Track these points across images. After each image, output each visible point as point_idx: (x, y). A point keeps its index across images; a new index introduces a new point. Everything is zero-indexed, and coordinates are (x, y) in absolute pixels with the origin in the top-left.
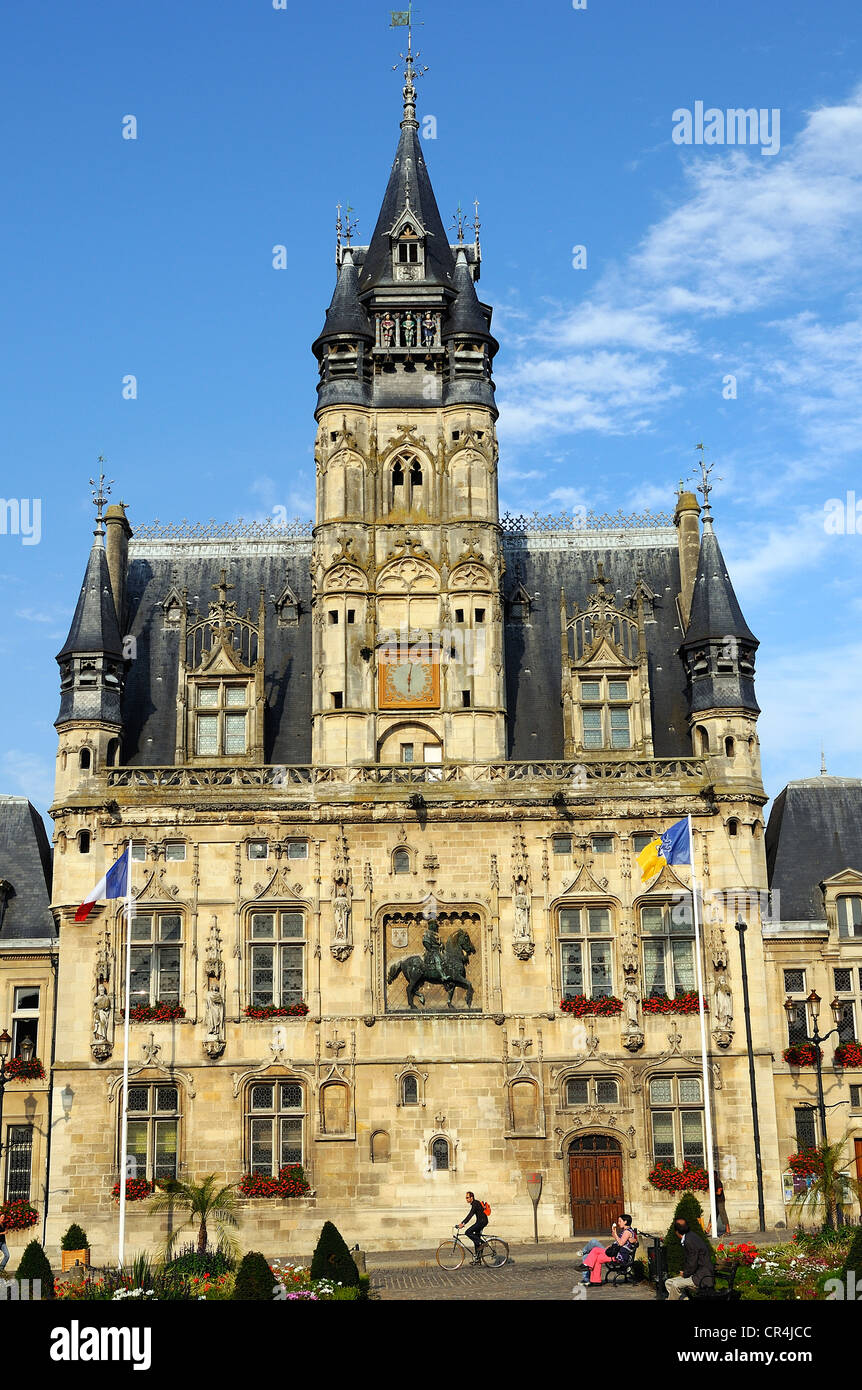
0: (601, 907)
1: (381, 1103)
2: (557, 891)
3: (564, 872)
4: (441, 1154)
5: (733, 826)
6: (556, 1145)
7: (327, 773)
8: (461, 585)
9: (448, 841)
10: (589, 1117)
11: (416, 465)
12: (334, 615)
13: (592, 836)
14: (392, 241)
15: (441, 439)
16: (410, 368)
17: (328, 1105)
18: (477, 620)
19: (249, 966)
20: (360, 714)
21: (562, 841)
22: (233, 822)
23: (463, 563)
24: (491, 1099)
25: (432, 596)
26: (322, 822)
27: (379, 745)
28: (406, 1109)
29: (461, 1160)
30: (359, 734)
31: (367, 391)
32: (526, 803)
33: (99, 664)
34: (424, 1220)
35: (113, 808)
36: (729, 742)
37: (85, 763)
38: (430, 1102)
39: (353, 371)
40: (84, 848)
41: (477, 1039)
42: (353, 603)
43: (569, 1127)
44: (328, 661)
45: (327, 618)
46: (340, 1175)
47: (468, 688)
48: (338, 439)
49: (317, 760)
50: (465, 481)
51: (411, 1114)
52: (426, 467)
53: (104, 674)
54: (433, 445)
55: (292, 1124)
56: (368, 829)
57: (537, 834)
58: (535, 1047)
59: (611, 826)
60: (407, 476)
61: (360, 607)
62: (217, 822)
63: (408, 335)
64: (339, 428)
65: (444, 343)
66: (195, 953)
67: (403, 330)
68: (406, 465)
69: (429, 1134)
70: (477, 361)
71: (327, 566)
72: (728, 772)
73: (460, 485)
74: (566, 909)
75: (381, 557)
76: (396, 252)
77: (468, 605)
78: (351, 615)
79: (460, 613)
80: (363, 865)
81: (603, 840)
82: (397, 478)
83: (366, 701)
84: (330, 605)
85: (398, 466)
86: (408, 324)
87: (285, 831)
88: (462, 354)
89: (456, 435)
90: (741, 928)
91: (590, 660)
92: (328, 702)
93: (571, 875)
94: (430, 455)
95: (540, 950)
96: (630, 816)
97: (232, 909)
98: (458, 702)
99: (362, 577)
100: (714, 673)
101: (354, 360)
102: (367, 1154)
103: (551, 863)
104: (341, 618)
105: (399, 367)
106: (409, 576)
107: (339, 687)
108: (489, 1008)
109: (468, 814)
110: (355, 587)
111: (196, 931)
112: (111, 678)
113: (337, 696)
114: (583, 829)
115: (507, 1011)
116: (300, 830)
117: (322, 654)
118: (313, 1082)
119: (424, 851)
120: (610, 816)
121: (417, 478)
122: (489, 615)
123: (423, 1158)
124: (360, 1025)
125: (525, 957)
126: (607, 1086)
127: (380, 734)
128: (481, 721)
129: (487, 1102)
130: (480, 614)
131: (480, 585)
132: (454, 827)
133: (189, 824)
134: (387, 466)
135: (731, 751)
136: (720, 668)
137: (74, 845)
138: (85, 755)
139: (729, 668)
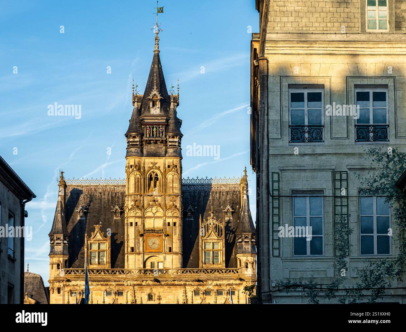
3: (197, 301)
7: (129, 271)
8: (169, 215)
9: (164, 291)
11: (157, 175)
12: (131, 224)
13: (206, 291)
14: (150, 100)
15: (165, 167)
16: (155, 143)
18: (174, 226)
20: (139, 254)
21: (197, 292)
22: (102, 285)
23: (170, 208)
25: (161, 217)
26: (128, 285)
27: (145, 262)
30: (139, 259)
31: (142, 151)
32: (187, 281)
33: (62, 238)
35: (67, 281)
36: (247, 264)
37: (58, 268)
39: (137, 145)
40: (59, 292)
42: (137, 220)
44: (130, 238)
45: (129, 224)
47: (171, 246)
48: (133, 167)
49: (126, 267)
50: (171, 181)
52: (160, 176)
53: (63, 241)
54: (162, 169)
56: (141, 288)
57: (190, 290)
59: (211, 288)
60: (154, 179)
61: (139, 221)
62: (97, 285)
63: (155, 133)
64: (133, 164)
65: (166, 136)
67: (153, 132)
68: (153, 176)
70: (175, 142)
71: (130, 208)
72: (246, 273)
73: (170, 183)
75: (146, 205)
76: (151, 104)
77: (171, 221)
78: (136, 224)
79: (169, 223)
80: (140, 298)
81: (209, 291)
82: (151, 179)
83: (141, 250)
84: (130, 220)
85: (151, 175)
86: (155, 129)
87: (117, 288)
88: (171, 140)
89: (169, 166)
91: (208, 237)
92: (129, 250)
93: (199, 302)
94: (161, 172)
96: (217, 285)
98: (168, 250)
99: (140, 211)
100: (243, 243)
101: (137, 141)
104: (134, 224)
106: (154, 211)
107: (133, 246)
110: (138, 215)
112: (65, 242)
113: (132, 248)
114: (202, 289)
116: (121, 288)
117: (128, 235)
119: (157, 294)
120: (211, 285)
121: (157, 179)
122: (177, 225)
127: (145, 259)
128: (175, 257)
130: (175, 224)
131: (175, 215)
132: (166, 287)
134: (148, 175)
135: (247, 267)
136: (245, 242)
137: (56, 291)
138: (58, 265)
139: (248, 242)
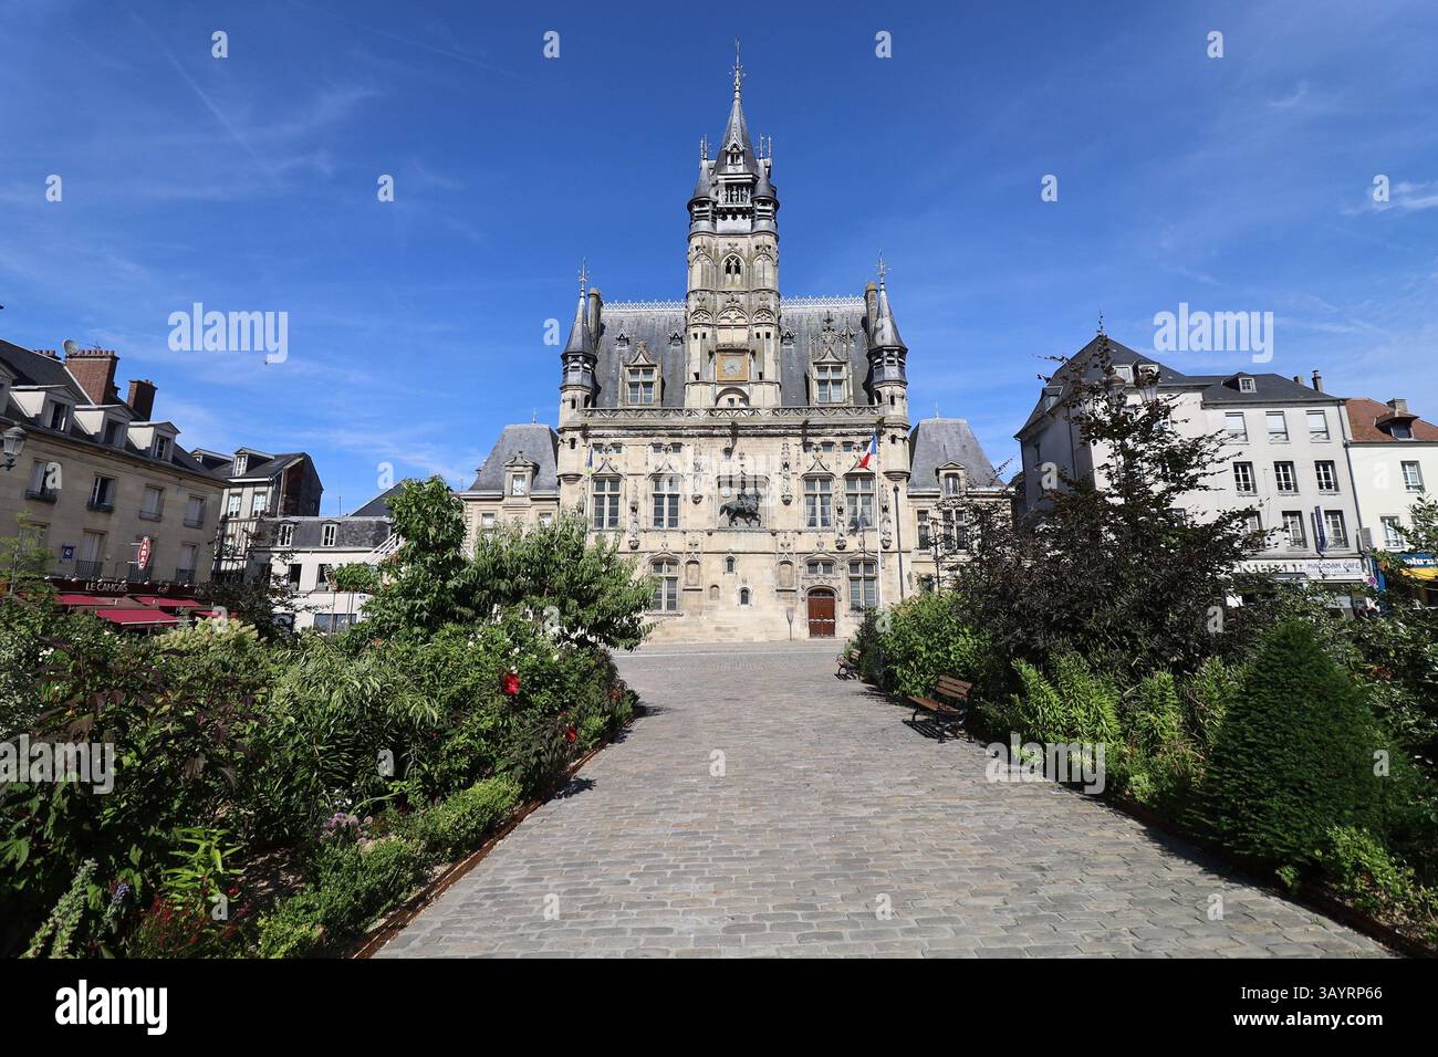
0: (827, 479)
1: (715, 571)
2: (804, 470)
3: (807, 462)
4: (745, 595)
5: (893, 439)
6: (802, 594)
7: (690, 412)
8: (759, 321)
9: (751, 446)
10: (820, 579)
11: (737, 262)
12: (696, 335)
13: (822, 443)
14: (727, 153)
15: (749, 249)
16: (734, 218)
17: (690, 572)
18: (767, 338)
19: (651, 504)
20: (707, 384)
21: (807, 446)
22: (646, 436)
23: (759, 311)
24: (769, 571)
25: (744, 326)
26: (688, 436)
27: (717, 400)
28: (727, 575)
29: (753, 599)
30: (706, 393)
31: (714, 227)
32: (789, 427)
34: (736, 629)
35: (584, 429)
36: (892, 398)
37: (573, 407)
38: (739, 572)
39: (707, 216)
40: (573, 447)
41: (763, 541)
42: (705, 329)
43: (808, 584)
44: (693, 357)
45: (692, 337)
46: (695, 606)
47: (761, 371)
48: (699, 249)
49: (687, 406)
50: (762, 270)
51: (730, 577)
52: (743, 264)
53: (583, 364)
54: (745, 253)
55: (672, 580)
56: (711, 440)
57: (794, 443)
58: (792, 546)
59: (831, 439)
60: (733, 269)
61: (708, 331)
62: (638, 436)
63: (734, 198)
64: (699, 244)
65: (752, 202)
66: (625, 498)
67: (732, 195)
68: (733, 263)
69: (739, 587)
70: (768, 211)
71: (693, 312)
72: (891, 412)
73: (758, 271)
74: (809, 479)
75: (719, 308)
76: (729, 159)
77: (762, 330)
78: (704, 335)
79: (758, 335)
81: (828, 445)
82: (728, 270)
83: (711, 377)
84: (692, 331)
85: (729, 262)
86: (735, 193)
87: (670, 440)
88: (762, 208)
89: (757, 248)
90: (896, 490)
91: (823, 359)
92: (693, 378)
93: (811, 462)
94: (744, 258)
95: (794, 500)
96: (842, 435)
97: (643, 477)
98: (755, 378)
99: (710, 317)
100: (885, 363)
101: (707, 211)
102: (708, 596)
103: (801, 457)
104: (699, 336)
105: (730, 217)
106: (733, 317)
107: (698, 370)
108: (770, 527)
109: (763, 432)
110: (706, 321)
111: (626, 487)
112: (586, 365)
113: (697, 375)
114: (816, 441)
115: (778, 529)
116: (677, 440)
117: (689, 354)
118: (683, 560)
119: (739, 450)
120: (829, 434)
121: (738, 270)
122: (772, 336)
123: (736, 598)
124: (706, 534)
125: (787, 503)
126: (828, 565)
127: (718, 394)
128: (768, 387)
129: (768, 572)
130: (768, 335)
131: (768, 320)
132: (753, 439)
133: (624, 436)
134: (724, 263)
135: (893, 403)
136: (888, 361)
137: (568, 446)
138: (574, 402)
139: (893, 362)
